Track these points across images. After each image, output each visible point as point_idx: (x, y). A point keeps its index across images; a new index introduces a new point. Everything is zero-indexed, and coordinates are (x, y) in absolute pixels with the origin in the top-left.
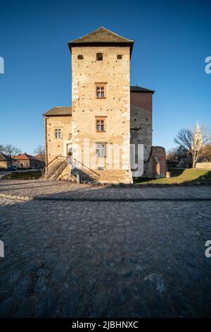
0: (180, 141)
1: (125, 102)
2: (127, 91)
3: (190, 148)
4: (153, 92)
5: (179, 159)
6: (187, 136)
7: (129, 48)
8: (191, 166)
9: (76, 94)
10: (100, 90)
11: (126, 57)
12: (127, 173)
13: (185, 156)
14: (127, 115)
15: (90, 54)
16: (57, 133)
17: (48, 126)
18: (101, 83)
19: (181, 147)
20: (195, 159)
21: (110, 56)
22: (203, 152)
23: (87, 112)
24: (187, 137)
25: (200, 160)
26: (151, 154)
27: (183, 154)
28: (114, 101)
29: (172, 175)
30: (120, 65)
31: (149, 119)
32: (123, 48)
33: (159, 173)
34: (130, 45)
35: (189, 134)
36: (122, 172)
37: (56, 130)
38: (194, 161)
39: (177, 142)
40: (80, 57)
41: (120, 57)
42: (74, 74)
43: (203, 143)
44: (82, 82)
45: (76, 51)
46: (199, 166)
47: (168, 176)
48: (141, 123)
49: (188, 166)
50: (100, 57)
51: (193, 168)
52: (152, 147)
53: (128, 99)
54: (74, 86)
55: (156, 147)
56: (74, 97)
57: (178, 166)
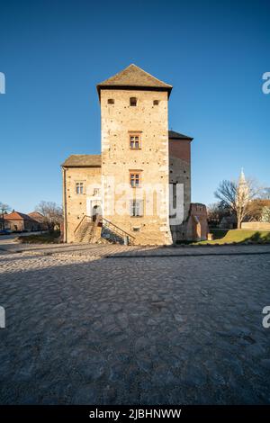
0: (221, 195)
1: (163, 153)
2: (165, 141)
3: (234, 204)
4: (191, 139)
5: (221, 218)
6: (230, 189)
7: (167, 93)
8: (235, 226)
9: (106, 144)
10: (134, 139)
11: (164, 103)
12: (166, 235)
13: (228, 214)
14: (166, 169)
15: (122, 98)
16: (79, 188)
17: (67, 180)
18: (135, 132)
19: (223, 202)
20: (240, 218)
21: (145, 101)
22: (250, 209)
23: (119, 164)
24: (230, 191)
25: (246, 219)
26: (190, 212)
27: (225, 211)
28: (151, 153)
29: (214, 238)
30: (157, 112)
31: (187, 170)
32: (159, 93)
33: (199, 235)
34: (168, 90)
35: (233, 187)
36: (161, 234)
37: (77, 184)
38: (239, 220)
39: (218, 196)
40: (111, 101)
41: (156, 103)
42: (103, 120)
43: (250, 197)
44: (112, 130)
45: (106, 95)
46: (245, 226)
47: (210, 238)
48: (177, 175)
49: (232, 226)
50: (133, 102)
51: (238, 229)
52: (191, 204)
53: (167, 150)
54: (104, 134)
55: (196, 204)
56: (104, 147)
57: (220, 226)
